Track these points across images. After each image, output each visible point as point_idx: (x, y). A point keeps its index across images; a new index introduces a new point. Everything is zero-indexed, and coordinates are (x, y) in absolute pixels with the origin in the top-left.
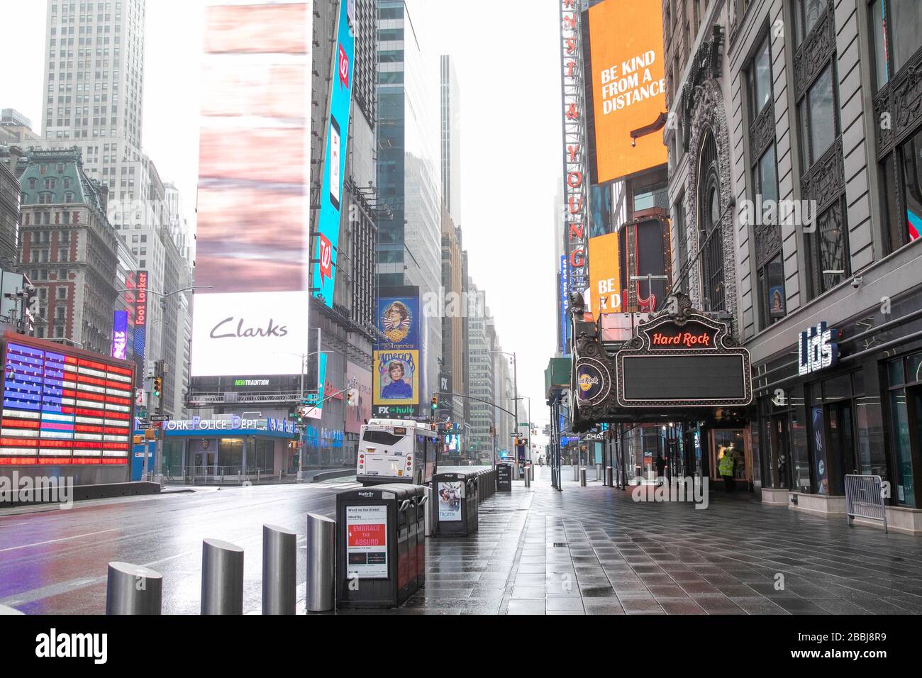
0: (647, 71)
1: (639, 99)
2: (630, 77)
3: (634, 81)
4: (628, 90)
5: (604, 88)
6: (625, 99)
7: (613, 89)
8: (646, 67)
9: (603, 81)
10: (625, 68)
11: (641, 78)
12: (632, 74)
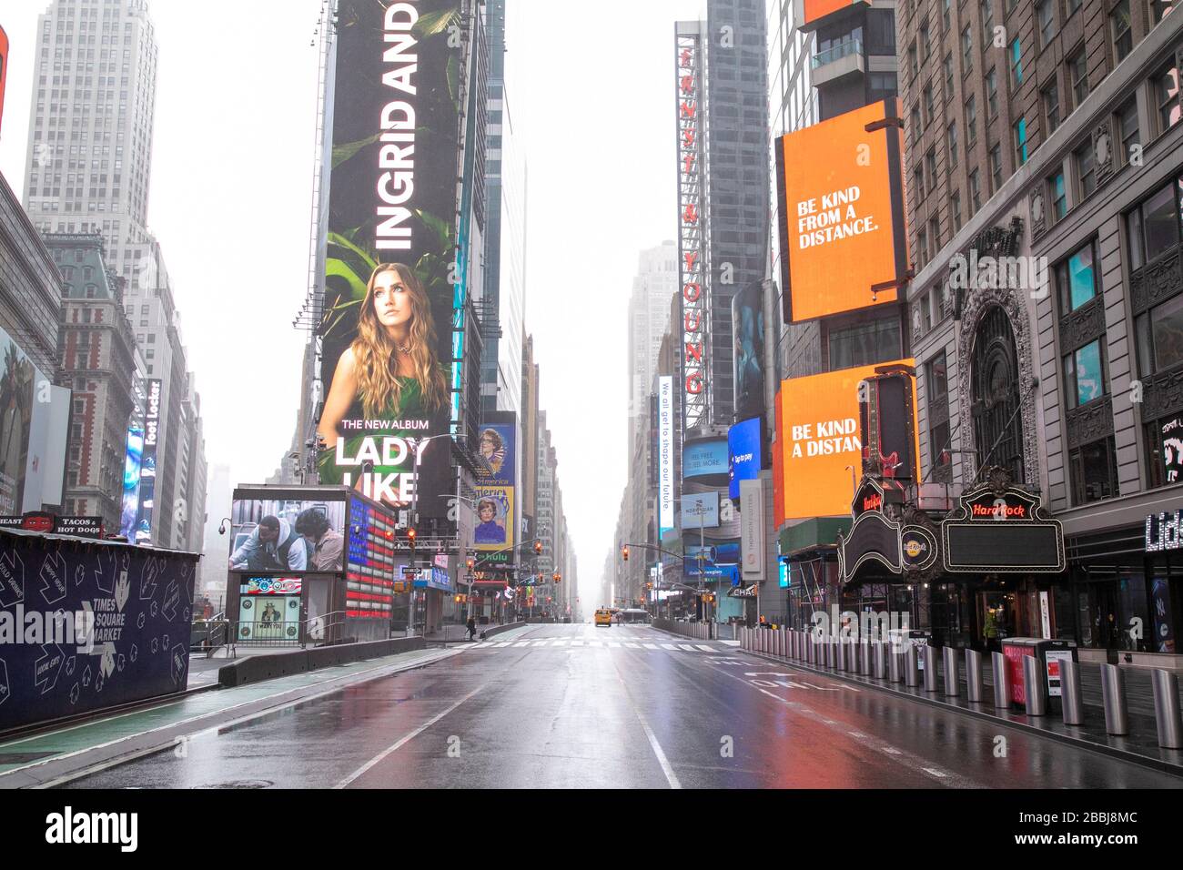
0: (851, 208)
1: (841, 236)
2: (831, 212)
3: (835, 216)
4: (828, 226)
5: (801, 221)
6: (825, 235)
7: (811, 223)
8: (849, 203)
9: (800, 214)
10: (826, 202)
11: (843, 214)
12: (834, 209)
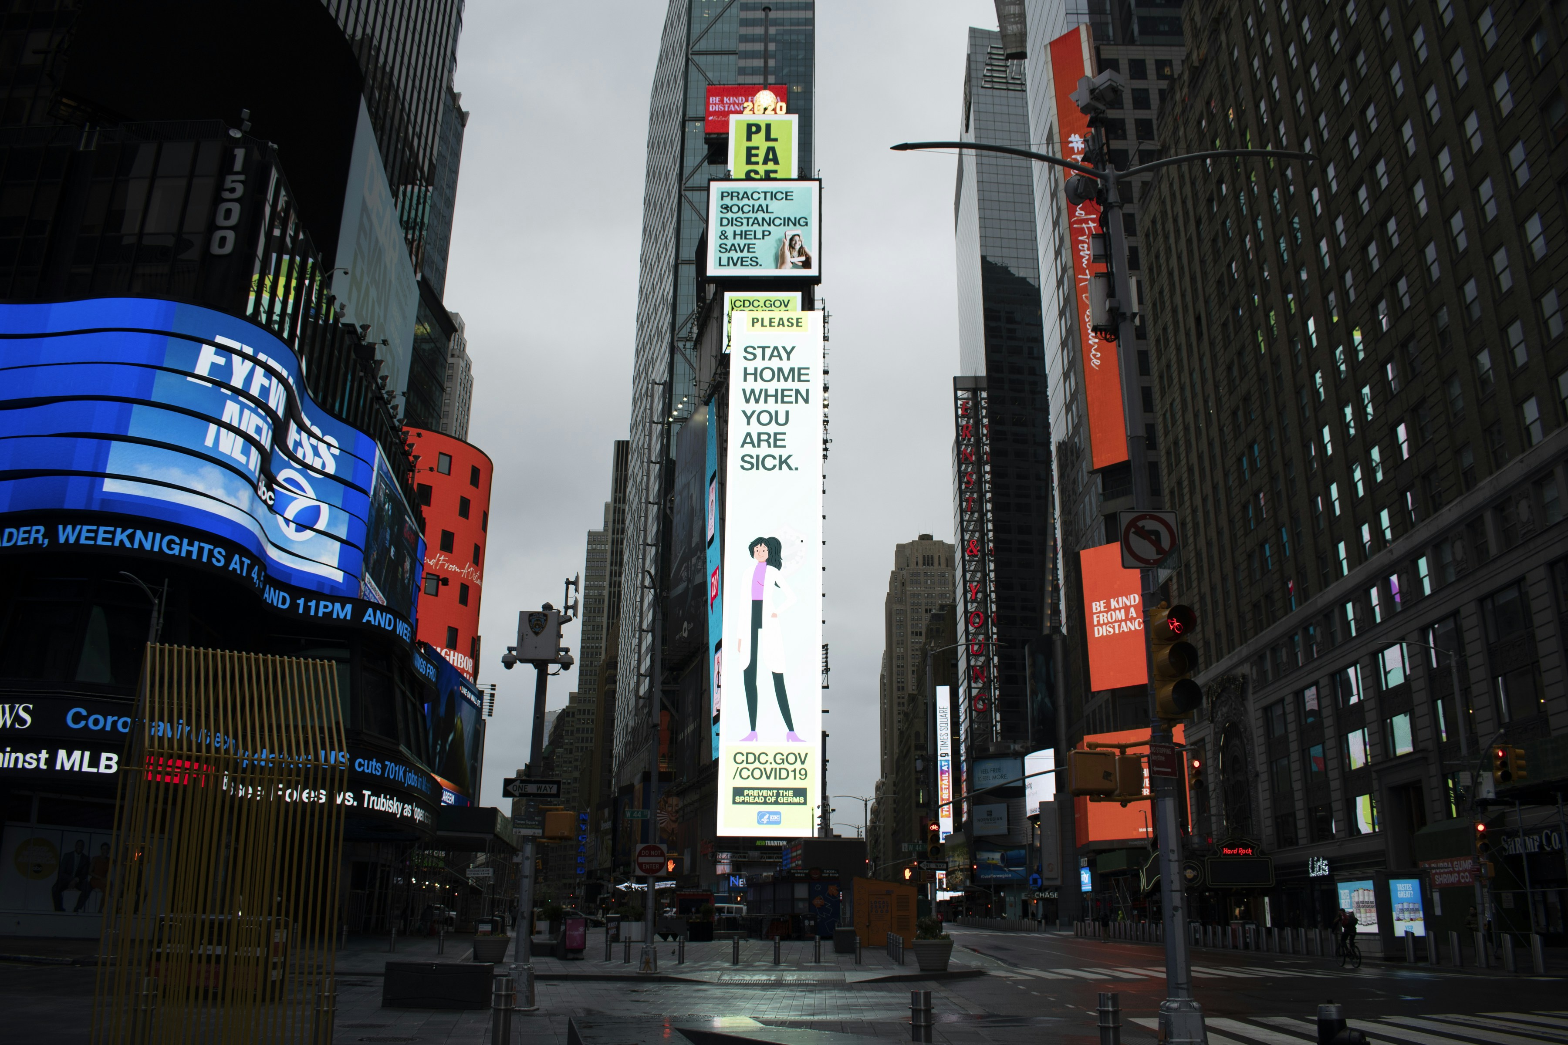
0: (1132, 609)
1: (1126, 630)
2: (1117, 612)
3: (1121, 615)
4: (1116, 622)
5: (1095, 616)
6: (1114, 628)
7: (1103, 618)
8: (1131, 606)
9: (1094, 611)
10: (1113, 603)
11: (1127, 613)
12: (1120, 609)
